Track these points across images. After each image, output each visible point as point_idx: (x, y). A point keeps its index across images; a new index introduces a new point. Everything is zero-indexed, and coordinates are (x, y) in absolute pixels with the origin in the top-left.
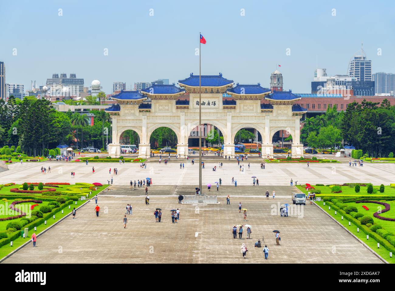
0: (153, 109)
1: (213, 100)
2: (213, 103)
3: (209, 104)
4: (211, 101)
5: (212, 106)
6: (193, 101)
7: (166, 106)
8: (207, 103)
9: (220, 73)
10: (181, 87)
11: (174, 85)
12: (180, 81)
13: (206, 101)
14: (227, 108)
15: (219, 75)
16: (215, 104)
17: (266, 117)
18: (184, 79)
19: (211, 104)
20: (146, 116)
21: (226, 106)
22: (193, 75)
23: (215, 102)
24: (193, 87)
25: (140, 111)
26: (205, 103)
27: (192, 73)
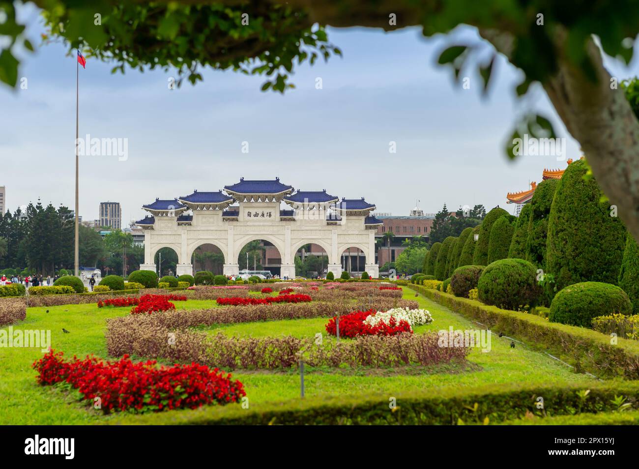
0: (194, 222)
1: (269, 210)
2: (268, 214)
3: (263, 215)
4: (266, 211)
5: (266, 218)
6: (244, 212)
7: (210, 218)
8: (260, 214)
9: (277, 178)
10: (229, 194)
11: (220, 192)
12: (226, 187)
13: (260, 211)
14: (285, 220)
15: (275, 179)
16: (270, 215)
17: (333, 231)
18: (233, 184)
19: (265, 215)
20: (186, 231)
21: (284, 217)
22: (244, 180)
23: (270, 213)
24: (242, 194)
25: (179, 224)
26: (258, 214)
27: (243, 178)
